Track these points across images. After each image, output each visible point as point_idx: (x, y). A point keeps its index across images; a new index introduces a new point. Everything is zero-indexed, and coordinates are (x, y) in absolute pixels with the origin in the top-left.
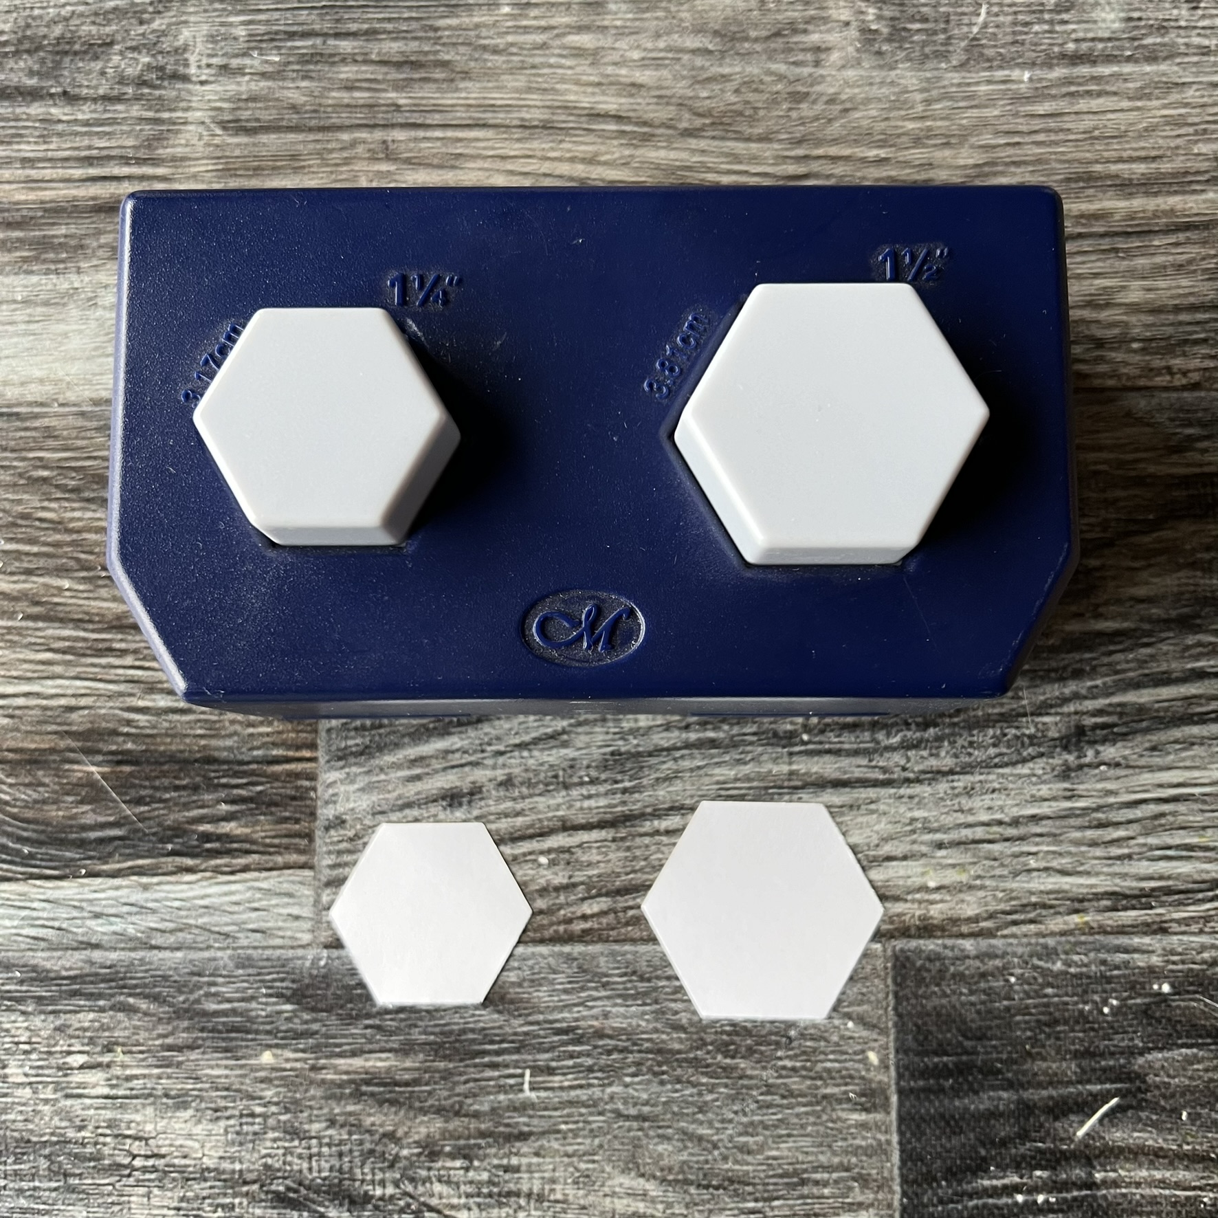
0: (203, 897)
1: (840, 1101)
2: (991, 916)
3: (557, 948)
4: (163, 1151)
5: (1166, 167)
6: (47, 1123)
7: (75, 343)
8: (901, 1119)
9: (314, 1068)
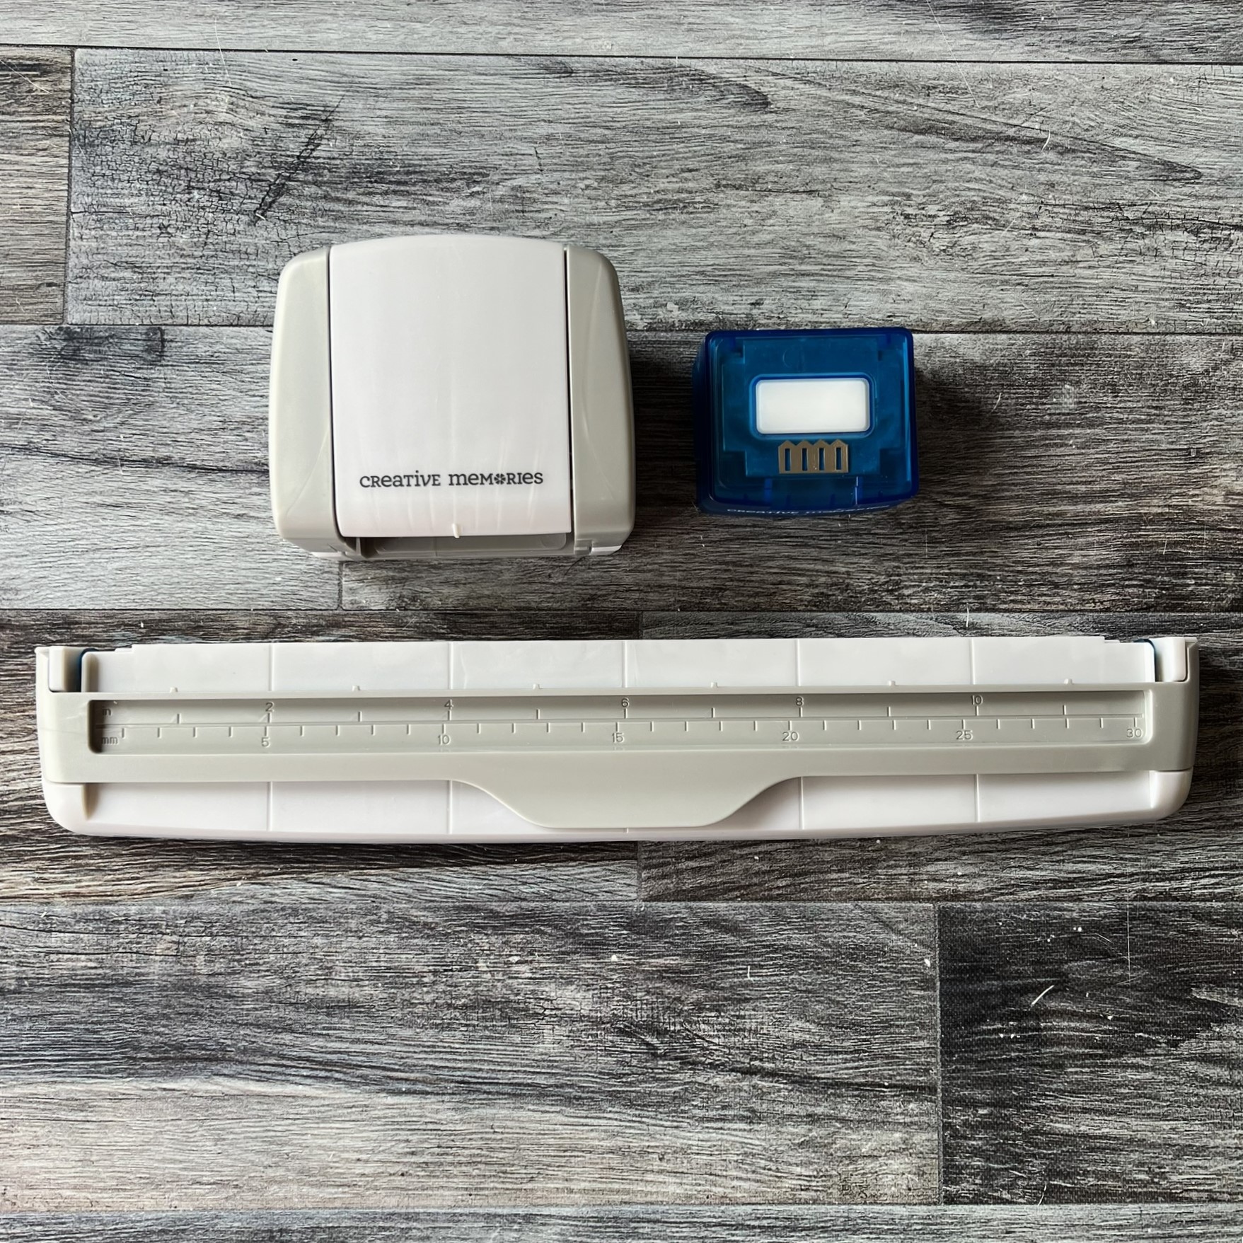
0: (579, 874)
1: (910, 985)
2: (990, 890)
3: (764, 904)
4: (560, 1006)
5: (1097, 487)
6: (499, 992)
7: (506, 576)
8: (941, 994)
9: (638, 964)
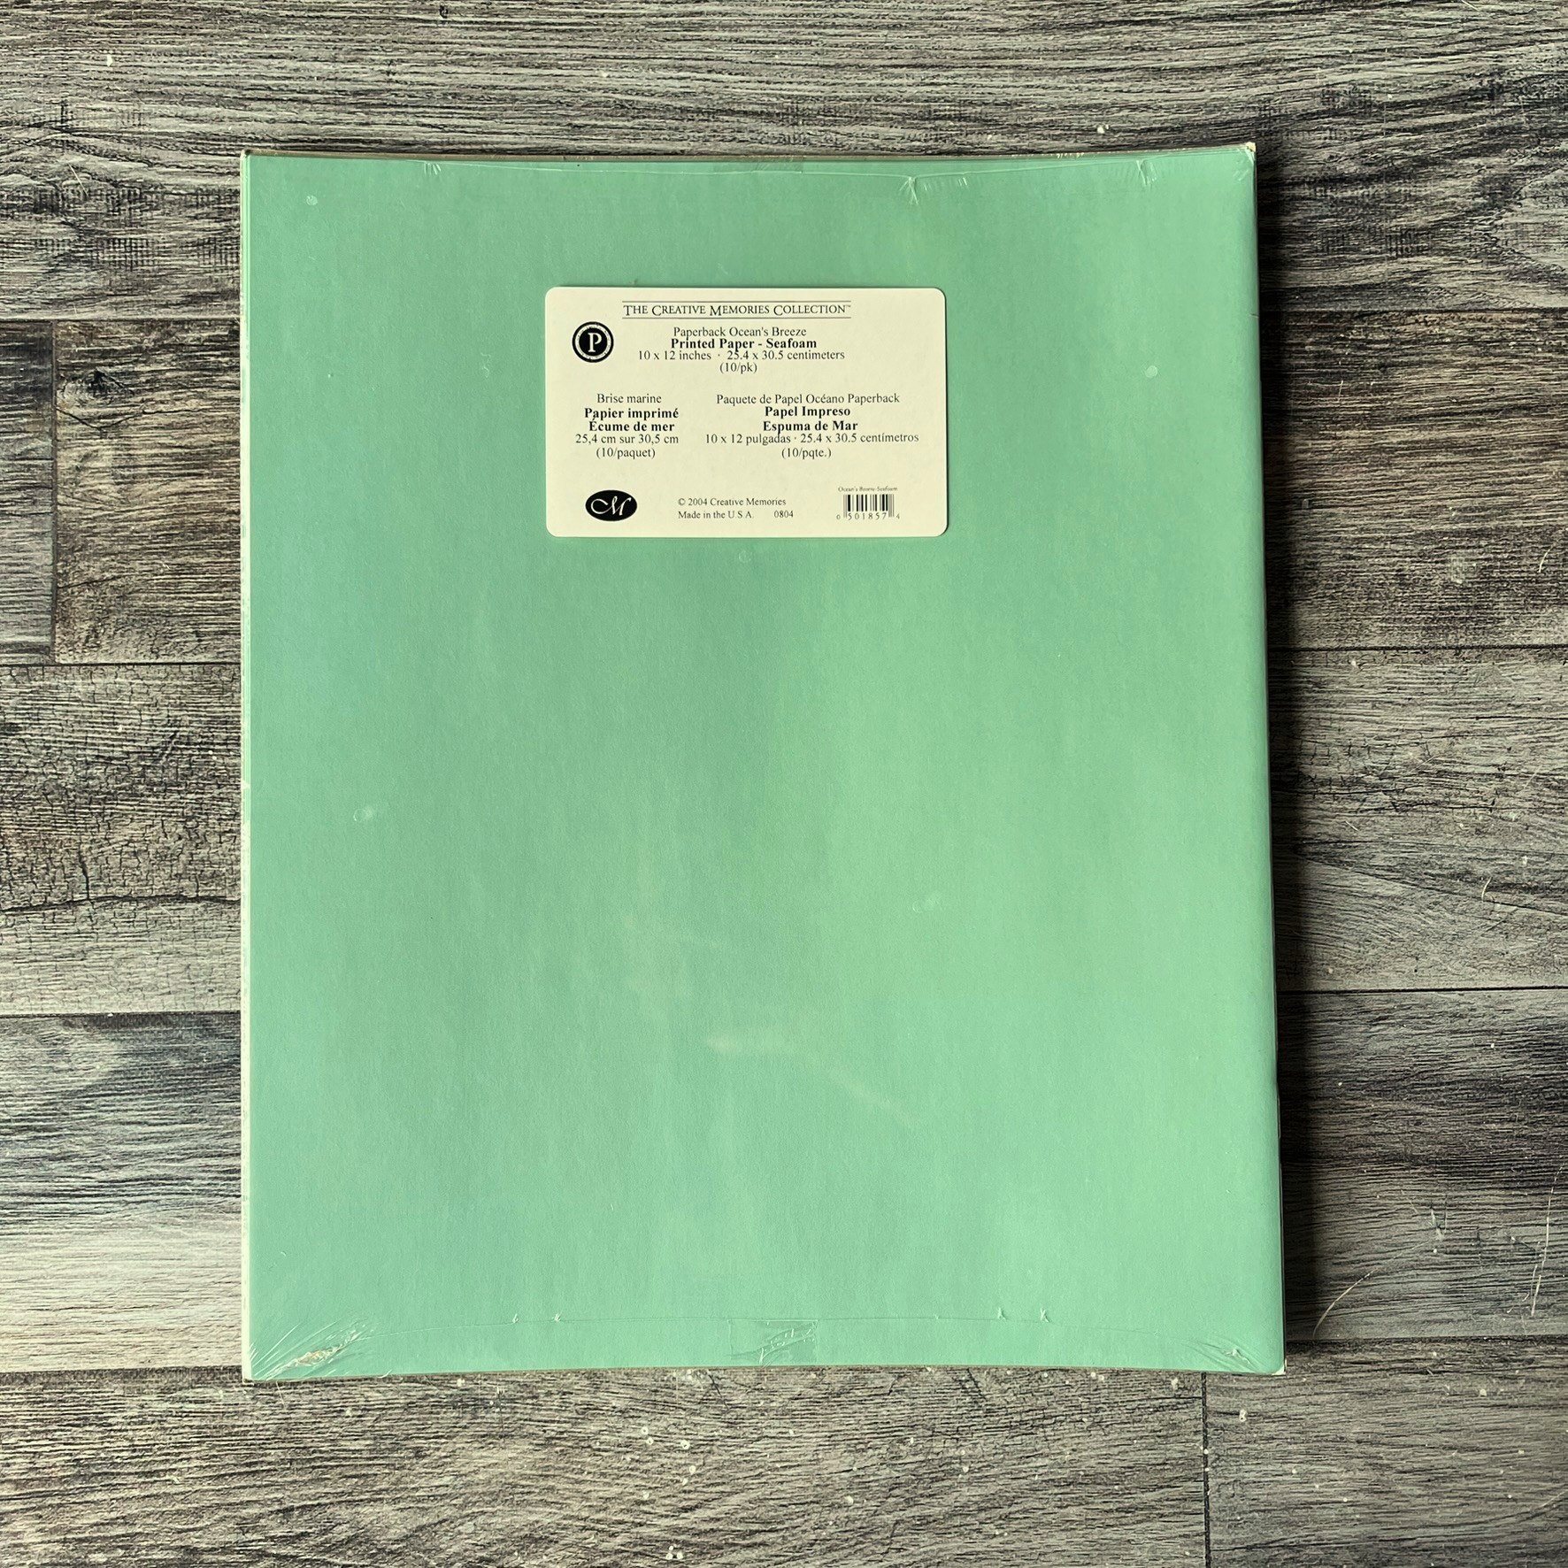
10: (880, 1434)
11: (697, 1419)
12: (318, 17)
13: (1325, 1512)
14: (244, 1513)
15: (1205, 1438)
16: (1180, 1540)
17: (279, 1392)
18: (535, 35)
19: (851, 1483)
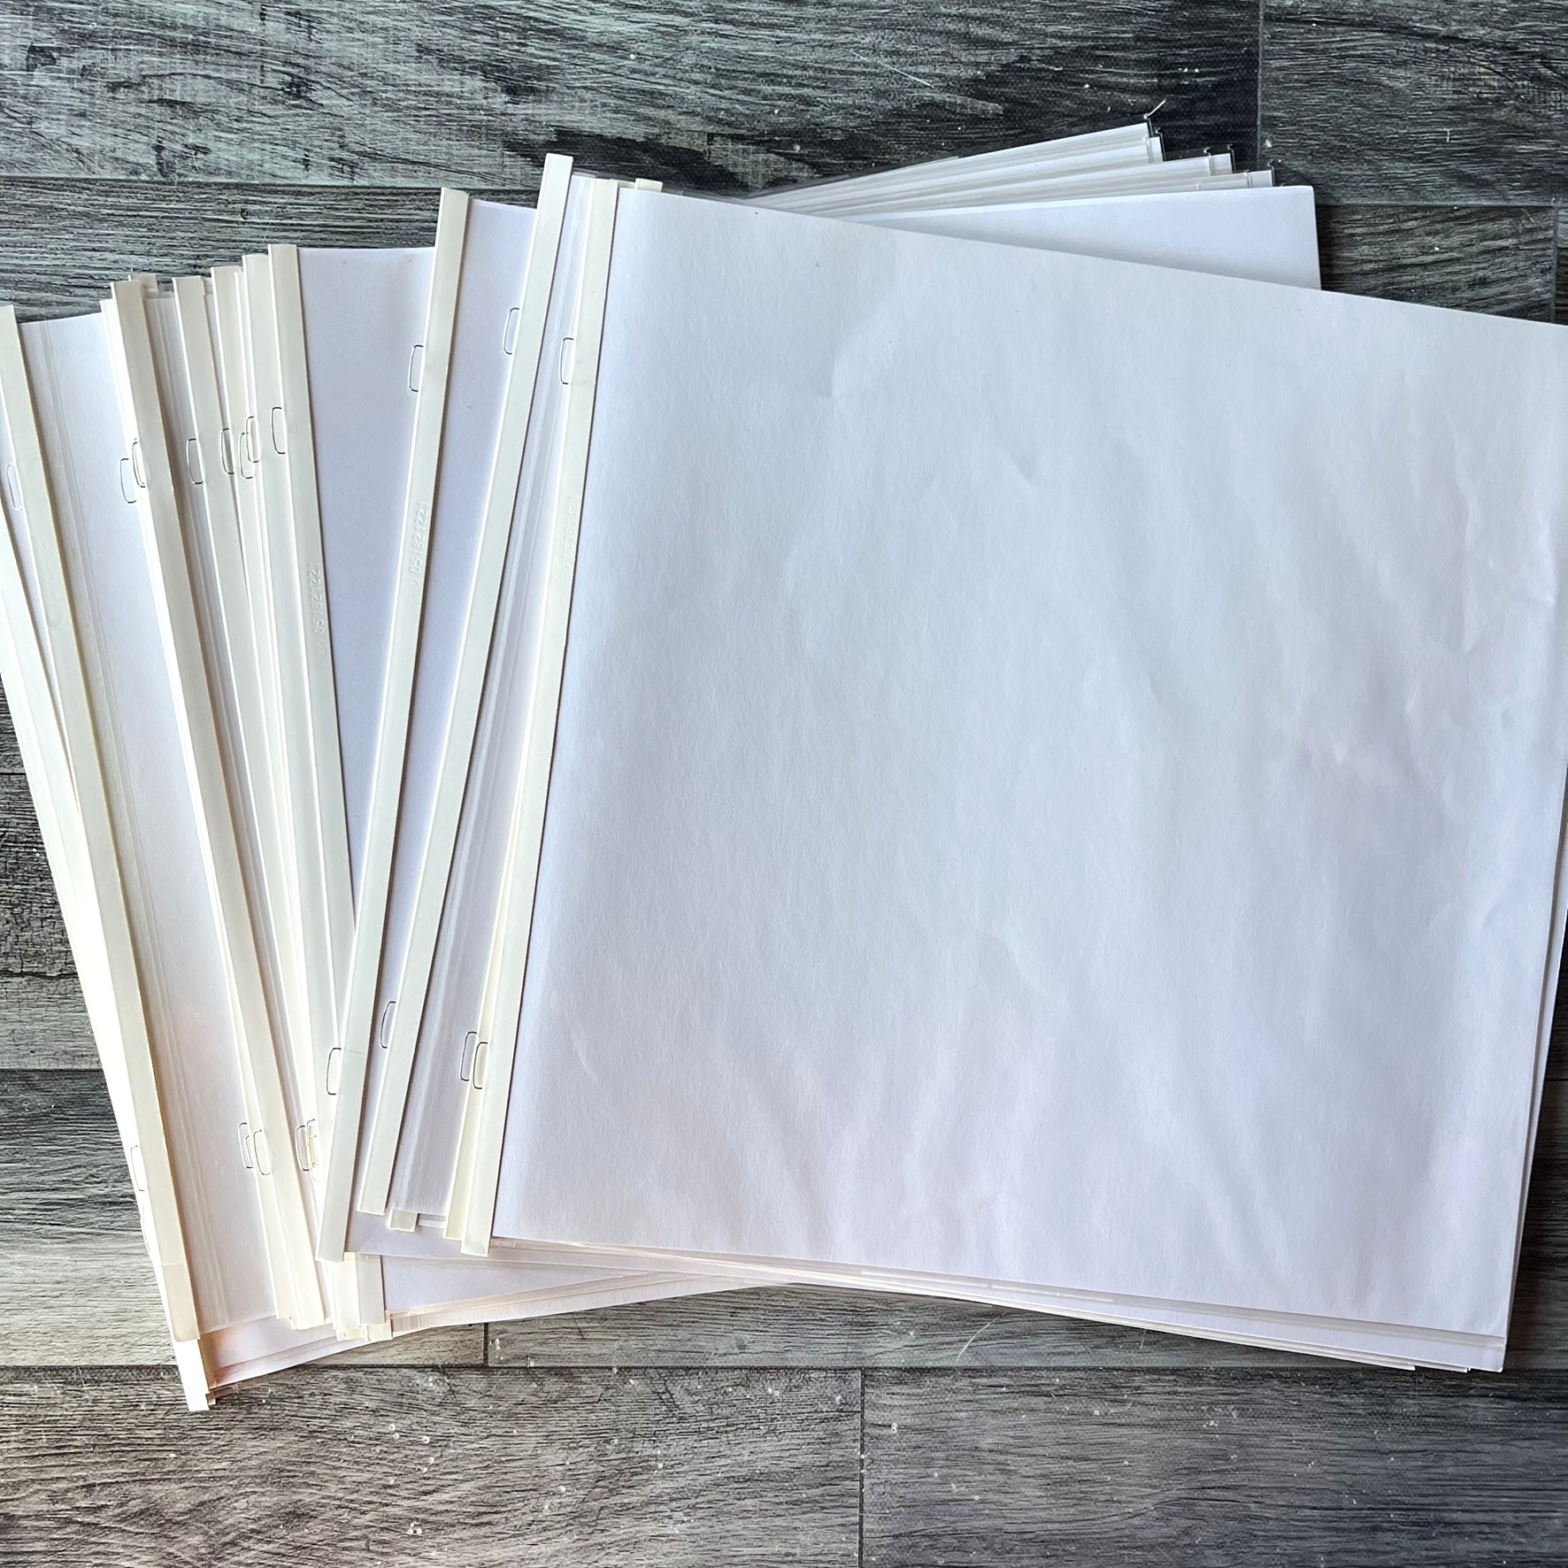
10: (590, 1435)
11: (437, 1419)
12: (135, 216)
13: (960, 1507)
14: (54, 1487)
15: (862, 1446)
16: (838, 1529)
17: (85, 1388)
18: (323, 236)
19: (564, 1475)
